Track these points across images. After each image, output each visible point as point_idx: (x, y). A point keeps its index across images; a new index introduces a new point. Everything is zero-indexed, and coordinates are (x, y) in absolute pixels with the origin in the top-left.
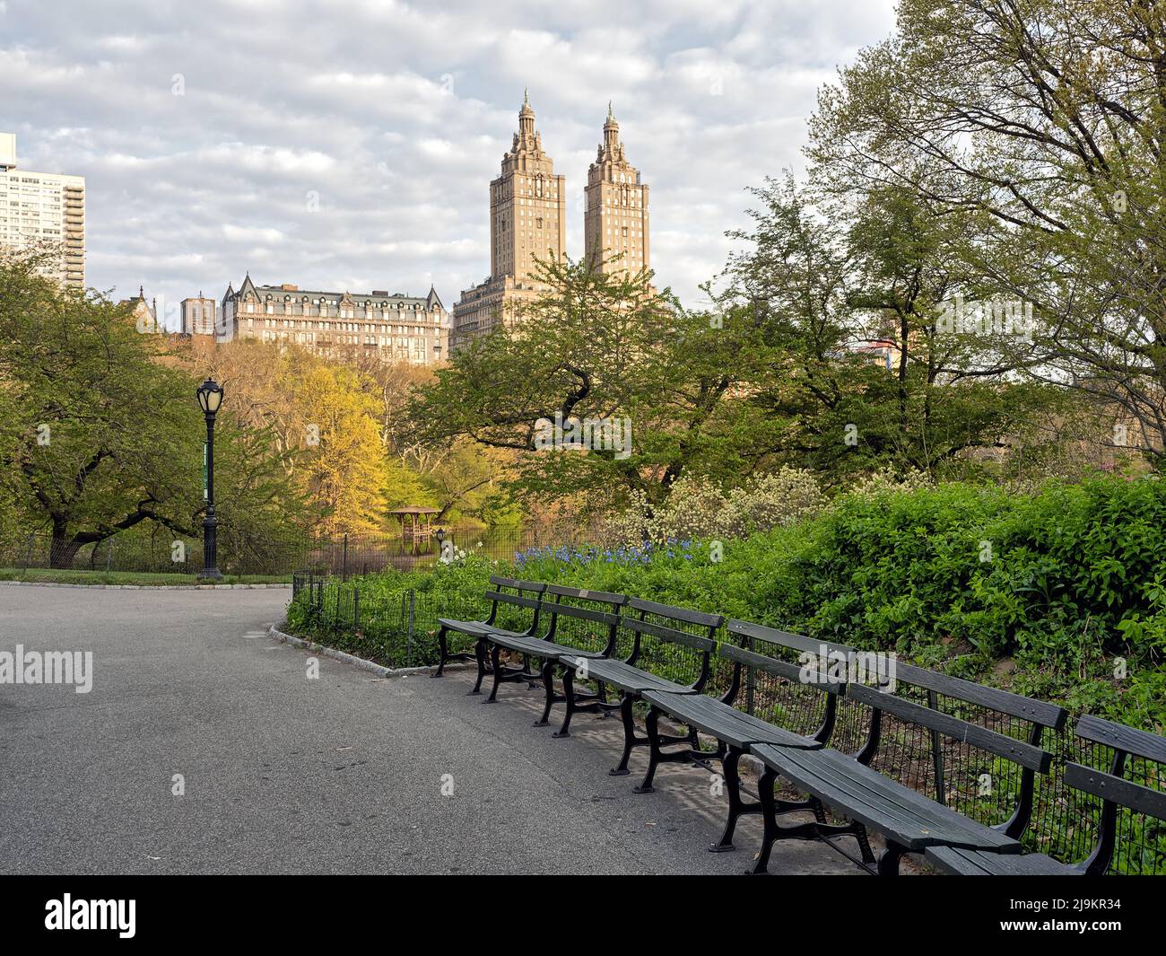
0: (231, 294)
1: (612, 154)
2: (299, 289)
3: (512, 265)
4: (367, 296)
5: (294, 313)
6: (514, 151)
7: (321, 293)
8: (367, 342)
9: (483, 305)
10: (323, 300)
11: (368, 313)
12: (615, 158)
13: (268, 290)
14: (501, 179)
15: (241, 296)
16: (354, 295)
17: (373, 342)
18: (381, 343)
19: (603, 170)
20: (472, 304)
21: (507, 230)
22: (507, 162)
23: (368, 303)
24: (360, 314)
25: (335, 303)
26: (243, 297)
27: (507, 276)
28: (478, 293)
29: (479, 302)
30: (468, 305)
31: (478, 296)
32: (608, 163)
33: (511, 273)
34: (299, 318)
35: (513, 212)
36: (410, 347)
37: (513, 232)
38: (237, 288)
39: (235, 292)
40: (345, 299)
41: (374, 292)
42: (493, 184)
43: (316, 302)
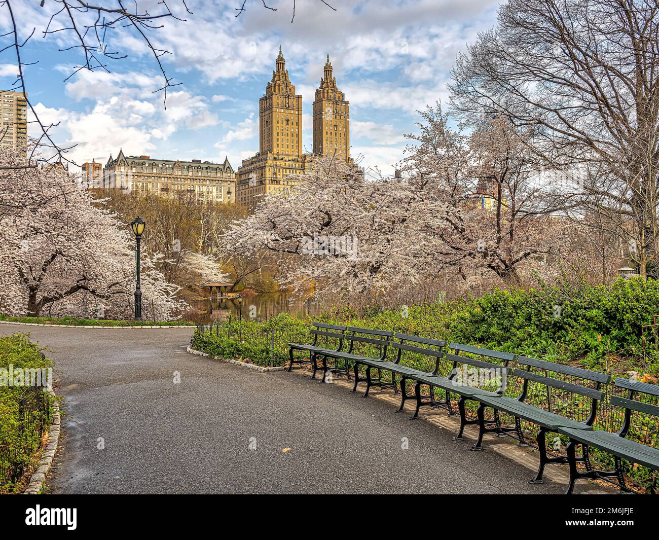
0: (111, 161)
1: (329, 84)
2: (150, 158)
3: (272, 146)
4: (189, 162)
5: (148, 172)
6: (273, 81)
7: (163, 161)
8: (189, 189)
9: (255, 169)
10: (164, 165)
11: (190, 172)
12: (330, 86)
13: (133, 159)
14: (266, 97)
15: (117, 162)
16: (181, 162)
17: (192, 189)
18: (197, 189)
19: (323, 93)
20: (248, 168)
21: (269, 126)
22: (269, 87)
23: (190, 167)
24: (185, 173)
25: (171, 166)
26: (119, 163)
27: (268, 152)
28: (251, 162)
29: (253, 166)
30: (246, 168)
31: (252, 163)
32: (327, 89)
33: (271, 151)
34: (150, 175)
35: (272, 116)
36: (213, 191)
37: (272, 127)
38: (115, 158)
39: (114, 159)
40: (177, 164)
41: (193, 160)
42: (261, 100)
43: (160, 166)
